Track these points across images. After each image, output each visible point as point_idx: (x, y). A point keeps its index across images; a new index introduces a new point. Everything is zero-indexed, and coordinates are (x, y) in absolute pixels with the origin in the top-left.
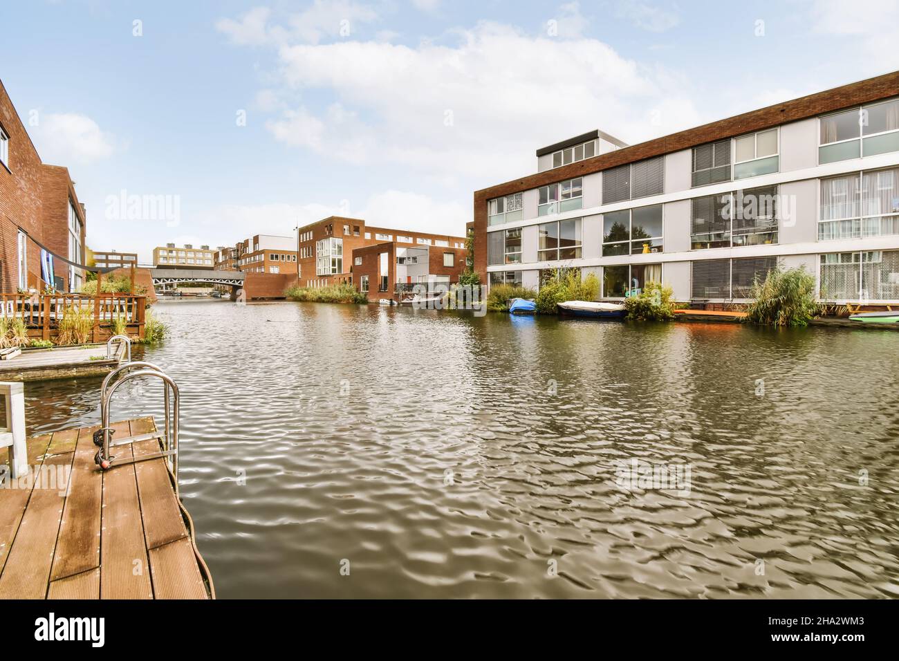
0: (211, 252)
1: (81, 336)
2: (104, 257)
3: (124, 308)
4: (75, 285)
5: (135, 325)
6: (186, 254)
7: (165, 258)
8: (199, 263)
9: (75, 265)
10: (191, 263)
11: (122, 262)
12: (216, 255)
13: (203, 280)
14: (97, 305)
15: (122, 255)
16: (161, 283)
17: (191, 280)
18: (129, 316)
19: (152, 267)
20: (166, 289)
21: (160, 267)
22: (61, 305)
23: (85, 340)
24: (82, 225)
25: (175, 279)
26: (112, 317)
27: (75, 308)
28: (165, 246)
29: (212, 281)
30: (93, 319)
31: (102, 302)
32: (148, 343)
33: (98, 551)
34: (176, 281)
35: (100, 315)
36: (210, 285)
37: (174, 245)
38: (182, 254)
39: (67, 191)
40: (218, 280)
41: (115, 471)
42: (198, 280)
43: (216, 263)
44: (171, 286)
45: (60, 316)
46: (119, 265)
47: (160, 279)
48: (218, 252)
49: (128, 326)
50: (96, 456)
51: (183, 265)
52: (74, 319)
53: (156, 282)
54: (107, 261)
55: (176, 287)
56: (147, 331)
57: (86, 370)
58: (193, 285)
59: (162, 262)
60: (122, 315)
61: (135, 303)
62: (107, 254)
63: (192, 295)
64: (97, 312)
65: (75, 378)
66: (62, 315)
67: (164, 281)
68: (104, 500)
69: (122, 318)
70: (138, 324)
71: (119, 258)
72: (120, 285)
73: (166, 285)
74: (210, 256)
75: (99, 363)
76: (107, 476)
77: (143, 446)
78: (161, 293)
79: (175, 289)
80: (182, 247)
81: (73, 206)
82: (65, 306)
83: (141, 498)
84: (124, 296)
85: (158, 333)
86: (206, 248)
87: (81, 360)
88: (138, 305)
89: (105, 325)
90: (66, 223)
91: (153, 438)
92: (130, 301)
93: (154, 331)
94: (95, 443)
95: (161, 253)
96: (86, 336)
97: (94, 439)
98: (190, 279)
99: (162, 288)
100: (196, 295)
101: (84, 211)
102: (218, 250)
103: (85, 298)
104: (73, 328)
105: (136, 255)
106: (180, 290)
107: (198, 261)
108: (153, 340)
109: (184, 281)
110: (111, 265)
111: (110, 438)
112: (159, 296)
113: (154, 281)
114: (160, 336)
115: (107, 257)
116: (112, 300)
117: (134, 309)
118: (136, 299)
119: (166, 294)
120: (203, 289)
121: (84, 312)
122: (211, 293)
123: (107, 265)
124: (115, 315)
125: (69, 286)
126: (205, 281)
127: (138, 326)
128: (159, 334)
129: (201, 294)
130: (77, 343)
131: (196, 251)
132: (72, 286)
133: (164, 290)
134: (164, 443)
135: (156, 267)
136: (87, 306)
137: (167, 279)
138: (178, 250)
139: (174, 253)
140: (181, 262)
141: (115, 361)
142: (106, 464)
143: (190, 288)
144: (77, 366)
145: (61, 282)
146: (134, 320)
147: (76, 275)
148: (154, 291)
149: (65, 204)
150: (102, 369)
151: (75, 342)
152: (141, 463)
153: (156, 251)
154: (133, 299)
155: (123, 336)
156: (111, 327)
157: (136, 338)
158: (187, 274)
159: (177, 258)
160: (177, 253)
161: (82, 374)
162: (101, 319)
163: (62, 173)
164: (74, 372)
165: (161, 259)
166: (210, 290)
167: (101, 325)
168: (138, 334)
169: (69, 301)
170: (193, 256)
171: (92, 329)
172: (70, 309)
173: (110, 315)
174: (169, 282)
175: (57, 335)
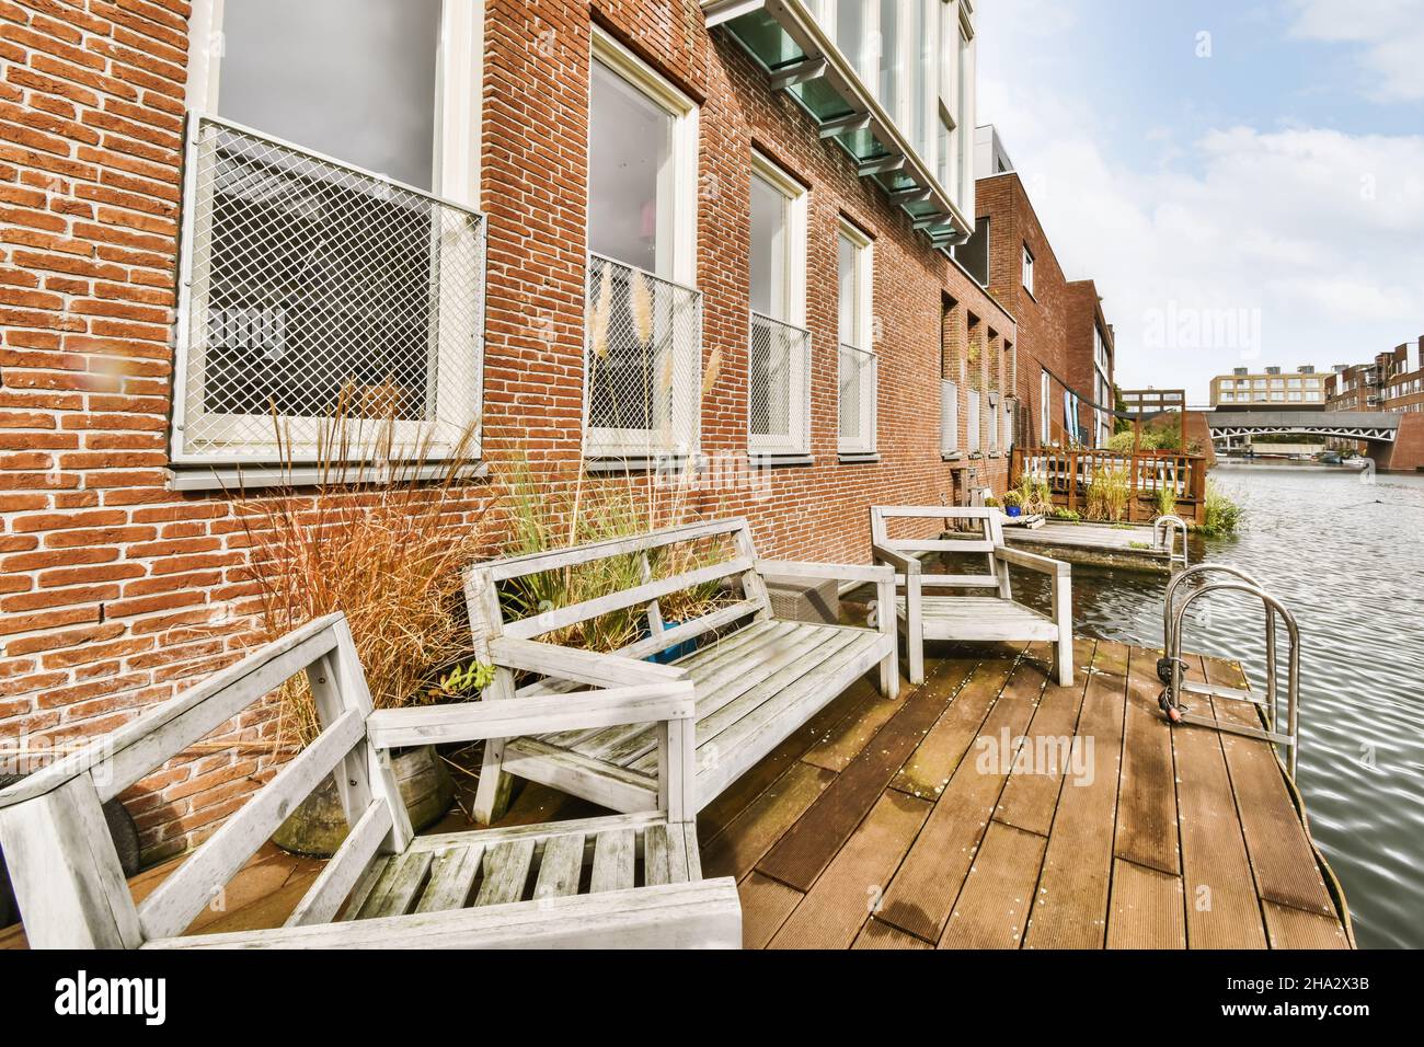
0: (1318, 377)
1: (1113, 511)
2: (1136, 398)
3: (1173, 474)
4: (1101, 438)
5: (1190, 501)
6: (1269, 385)
7: (1230, 393)
8: (1293, 399)
9: (1102, 410)
10: (1277, 398)
11: (1162, 403)
12: (1330, 382)
13: (1302, 431)
14: (1135, 467)
15: (1162, 393)
16: (1224, 435)
17: (1279, 431)
18: (1180, 486)
19: (1209, 409)
20: (1233, 445)
21: (1221, 409)
22: (1089, 464)
23: (1118, 517)
24: (1110, 355)
25: (1249, 429)
26: (1155, 486)
27: (1106, 470)
28: (1231, 373)
29: (1322, 432)
30: (1128, 487)
31: (1141, 463)
32: (1209, 534)
33: (1177, 851)
34: (1252, 432)
35: (1139, 483)
36: (1316, 439)
37: (1246, 369)
38: (1262, 385)
39: (1093, 312)
40: (1334, 429)
41: (1189, 732)
42: (1293, 431)
43: (1329, 397)
44: (1241, 440)
45: (1089, 480)
46: (1158, 408)
47: (1222, 429)
48: (1335, 376)
49: (1178, 502)
50: (1160, 697)
51: (1264, 403)
52: (1105, 485)
53: (1216, 434)
54: (1141, 403)
55: (1249, 443)
56: (1208, 514)
57: (1126, 559)
58: (1281, 440)
59: (1224, 400)
60: (1170, 485)
61: (1190, 467)
62: (1141, 393)
63: (1280, 458)
64: (1134, 478)
65: (1111, 568)
66: (1090, 479)
67: (1229, 433)
68: (1177, 772)
69: (1171, 488)
70: (1193, 501)
71: (1157, 397)
72: (1160, 438)
73: (1232, 439)
74: (1316, 384)
75: (1143, 553)
76: (1178, 734)
77: (1229, 707)
78: (1223, 451)
79: (1247, 446)
80: (1261, 371)
81: (1099, 331)
82: (1093, 467)
83: (1237, 797)
84: (1171, 456)
85: (1226, 519)
86: (1307, 370)
87: (1118, 545)
88: (1194, 470)
89: (1145, 497)
90: (1091, 355)
91: (1246, 701)
92: (1181, 462)
93: (1219, 515)
94: (1159, 675)
95: (1223, 385)
96: (1120, 511)
97: (1158, 669)
98: (1277, 428)
99: (1225, 444)
100: (1288, 457)
101: (1113, 334)
102: (1333, 372)
103: (1119, 457)
104: (1104, 497)
105: (1182, 392)
106: (1259, 448)
107: (1291, 394)
108: (1218, 530)
109: (1265, 432)
110: (1146, 409)
111: (1181, 676)
112: (1221, 457)
113: (1212, 432)
114: (1229, 525)
115: (1141, 398)
116: (1156, 461)
117: (1187, 476)
118: (1191, 460)
119: (1232, 454)
120: (1303, 446)
121: (1120, 477)
122: (1318, 455)
123: (1141, 409)
124: (1160, 484)
125: (1095, 440)
126: (1307, 431)
127: (1194, 504)
128: (1229, 521)
129: (1298, 455)
130: (1108, 519)
131: (1286, 378)
132: (1098, 440)
133: (1229, 448)
134: (1266, 715)
135: (1214, 409)
136: (1121, 467)
137: (1235, 429)
138: (1253, 379)
139: (1247, 385)
140: (1259, 399)
141: (1165, 554)
142: (1176, 714)
143: (1276, 445)
144: (1114, 551)
145: (1086, 436)
146: (1187, 494)
147: (1102, 424)
148: (1213, 448)
149: (1091, 330)
150: (1147, 563)
151: (1107, 519)
152: (1231, 737)
153: (1215, 383)
154: (1187, 461)
155: (1171, 516)
156: (1153, 501)
157: (1191, 523)
158: (1271, 419)
159: (1252, 391)
160: (1252, 384)
161: (1120, 564)
162: (1140, 488)
163: (1087, 288)
164: (1109, 560)
165: (1224, 395)
166: (1318, 448)
167: (1140, 496)
168: (1194, 517)
169: (1099, 460)
170: (1282, 386)
171: (1128, 502)
172: (1100, 471)
173: (1152, 484)
174: (1238, 434)
175: (1084, 506)
